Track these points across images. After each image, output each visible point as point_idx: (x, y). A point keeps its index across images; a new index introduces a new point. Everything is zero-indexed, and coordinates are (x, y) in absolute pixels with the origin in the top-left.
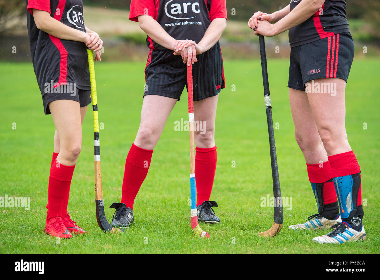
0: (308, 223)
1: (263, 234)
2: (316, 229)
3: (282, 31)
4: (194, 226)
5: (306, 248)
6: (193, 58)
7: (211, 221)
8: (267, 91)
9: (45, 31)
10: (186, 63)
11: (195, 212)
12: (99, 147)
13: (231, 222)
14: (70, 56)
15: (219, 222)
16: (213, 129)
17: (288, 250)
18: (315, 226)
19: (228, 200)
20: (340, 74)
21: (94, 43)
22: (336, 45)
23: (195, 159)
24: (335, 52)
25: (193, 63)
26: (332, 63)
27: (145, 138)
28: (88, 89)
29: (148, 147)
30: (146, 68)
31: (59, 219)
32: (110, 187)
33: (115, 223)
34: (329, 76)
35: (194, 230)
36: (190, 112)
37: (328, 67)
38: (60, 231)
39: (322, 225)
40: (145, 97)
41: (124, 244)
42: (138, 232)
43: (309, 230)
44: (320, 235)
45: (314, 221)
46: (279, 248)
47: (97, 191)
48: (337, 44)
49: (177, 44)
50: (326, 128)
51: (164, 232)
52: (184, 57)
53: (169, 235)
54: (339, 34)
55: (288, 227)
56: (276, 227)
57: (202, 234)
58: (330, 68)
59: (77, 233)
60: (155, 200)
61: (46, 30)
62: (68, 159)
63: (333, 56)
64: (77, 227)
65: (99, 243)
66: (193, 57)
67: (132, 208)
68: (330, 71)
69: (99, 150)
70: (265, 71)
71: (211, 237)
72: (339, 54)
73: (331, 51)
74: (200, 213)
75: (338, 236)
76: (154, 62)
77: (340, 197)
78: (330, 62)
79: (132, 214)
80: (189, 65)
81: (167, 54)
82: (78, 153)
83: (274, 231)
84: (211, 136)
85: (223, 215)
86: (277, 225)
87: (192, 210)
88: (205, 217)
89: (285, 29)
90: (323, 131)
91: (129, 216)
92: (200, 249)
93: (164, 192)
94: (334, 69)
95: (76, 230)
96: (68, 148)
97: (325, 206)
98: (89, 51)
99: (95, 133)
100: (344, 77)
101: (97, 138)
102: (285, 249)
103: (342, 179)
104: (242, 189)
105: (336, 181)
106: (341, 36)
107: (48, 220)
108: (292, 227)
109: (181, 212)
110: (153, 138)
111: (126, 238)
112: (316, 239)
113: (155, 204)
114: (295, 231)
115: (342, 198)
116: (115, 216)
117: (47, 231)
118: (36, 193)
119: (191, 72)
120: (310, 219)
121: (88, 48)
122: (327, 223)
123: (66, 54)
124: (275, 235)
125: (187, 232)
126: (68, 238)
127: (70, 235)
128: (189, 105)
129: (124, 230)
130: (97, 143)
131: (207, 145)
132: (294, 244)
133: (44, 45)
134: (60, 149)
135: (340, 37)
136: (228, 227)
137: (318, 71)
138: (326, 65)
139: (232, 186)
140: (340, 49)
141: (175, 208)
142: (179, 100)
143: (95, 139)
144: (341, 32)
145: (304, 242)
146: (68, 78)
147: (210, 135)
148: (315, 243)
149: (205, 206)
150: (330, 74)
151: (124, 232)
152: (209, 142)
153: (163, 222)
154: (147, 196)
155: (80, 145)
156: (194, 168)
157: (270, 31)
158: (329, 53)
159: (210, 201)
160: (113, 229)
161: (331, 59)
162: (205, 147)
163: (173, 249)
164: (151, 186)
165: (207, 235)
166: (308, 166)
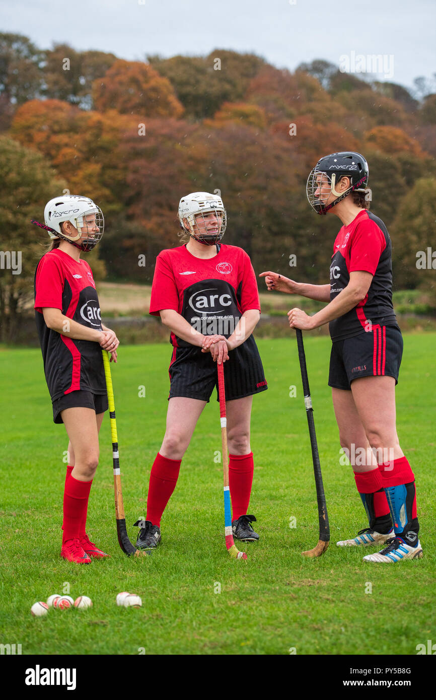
0: (359, 538)
1: (307, 554)
2: (367, 545)
3: (321, 324)
4: (229, 545)
5: (355, 570)
6: (224, 356)
7: (249, 539)
8: (307, 391)
9: (56, 331)
10: (217, 361)
11: (229, 530)
12: (118, 459)
13: (271, 538)
14: (83, 358)
15: (257, 539)
16: (248, 433)
17: (335, 573)
18: (366, 542)
19: (269, 511)
20: (389, 371)
21: (109, 343)
22: (382, 339)
23: (228, 468)
24: (382, 346)
25: (224, 361)
26: (380, 358)
27: (172, 448)
28: (105, 394)
29: (175, 457)
30: (170, 367)
31: (77, 541)
32: (136, 498)
33: (141, 543)
34: (377, 373)
35: (229, 550)
36: (222, 416)
37: (375, 364)
38: (77, 556)
39: (374, 541)
40: (170, 399)
41: (149, 570)
42: (166, 554)
43: (359, 546)
44: (371, 554)
45: (365, 536)
46: (325, 570)
47: (118, 509)
48: (384, 337)
49: (204, 340)
50: (375, 432)
51: (195, 553)
52: (214, 354)
53: (201, 557)
54: (386, 326)
55: (336, 543)
56: (322, 545)
57: (238, 556)
58: (377, 365)
59: (98, 557)
60: (186, 512)
61: (57, 329)
62: (84, 474)
63: (380, 351)
64: (97, 550)
65: (121, 569)
66: (225, 354)
67: (159, 525)
68: (377, 368)
69: (118, 462)
70: (304, 369)
71: (249, 558)
72: (387, 348)
73: (378, 345)
74: (237, 530)
75: (392, 554)
76: (178, 360)
77: (392, 509)
78: (377, 357)
79: (159, 533)
80: (219, 363)
81: (193, 352)
82: (95, 466)
83: (319, 550)
84: (246, 441)
85: (263, 530)
86: (323, 543)
87: (226, 528)
88: (243, 533)
89: (324, 322)
90: (371, 436)
91: (156, 535)
92: (236, 574)
93: (196, 502)
94: (381, 366)
95: (96, 553)
96: (83, 461)
97: (377, 519)
98: (104, 353)
99: (113, 444)
100: (392, 373)
101: (116, 450)
102: (332, 572)
103: (394, 489)
104: (285, 496)
105: (388, 492)
106: (388, 329)
107: (64, 542)
108: (340, 543)
109: (215, 527)
110: (181, 447)
111: (152, 563)
112: (367, 558)
113: (185, 518)
114: (343, 548)
115: (394, 510)
116: (140, 534)
117: (64, 555)
118: (53, 508)
119: (222, 371)
120: (361, 534)
121: (102, 349)
122: (380, 538)
123: (78, 356)
124: (320, 554)
125: (221, 553)
126: (87, 563)
127: (89, 560)
128: (220, 409)
129: (149, 553)
130: (116, 455)
131: (241, 451)
132: (342, 565)
133: (55, 346)
134: (75, 462)
135: (386, 330)
136: (268, 546)
137: (364, 368)
138: (372, 361)
139: (274, 494)
140: (387, 343)
141: (208, 523)
142: (208, 402)
143: (114, 451)
144: (387, 324)
145: (353, 562)
146: (81, 382)
147: (244, 440)
148: (366, 563)
149: (242, 521)
150: (377, 370)
151: (150, 554)
152: (244, 448)
153: (195, 541)
154: (178, 509)
155: (97, 458)
156: (228, 481)
157: (308, 324)
158: (375, 348)
159: (247, 516)
160: (137, 552)
161: (377, 355)
162: (239, 454)
163: (205, 575)
164: (182, 495)
165: (245, 556)
166: (355, 474)
